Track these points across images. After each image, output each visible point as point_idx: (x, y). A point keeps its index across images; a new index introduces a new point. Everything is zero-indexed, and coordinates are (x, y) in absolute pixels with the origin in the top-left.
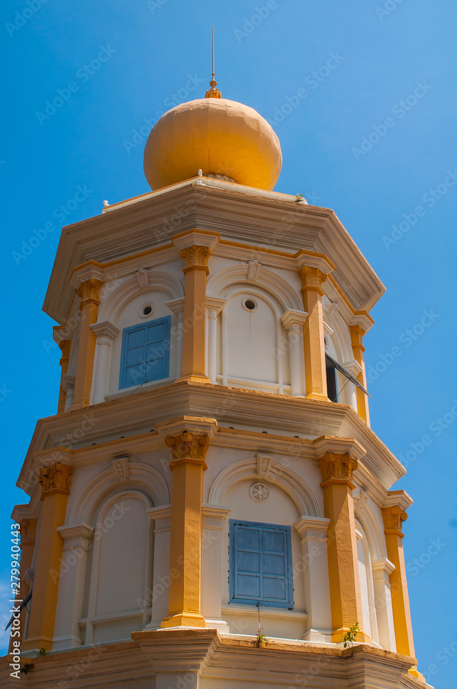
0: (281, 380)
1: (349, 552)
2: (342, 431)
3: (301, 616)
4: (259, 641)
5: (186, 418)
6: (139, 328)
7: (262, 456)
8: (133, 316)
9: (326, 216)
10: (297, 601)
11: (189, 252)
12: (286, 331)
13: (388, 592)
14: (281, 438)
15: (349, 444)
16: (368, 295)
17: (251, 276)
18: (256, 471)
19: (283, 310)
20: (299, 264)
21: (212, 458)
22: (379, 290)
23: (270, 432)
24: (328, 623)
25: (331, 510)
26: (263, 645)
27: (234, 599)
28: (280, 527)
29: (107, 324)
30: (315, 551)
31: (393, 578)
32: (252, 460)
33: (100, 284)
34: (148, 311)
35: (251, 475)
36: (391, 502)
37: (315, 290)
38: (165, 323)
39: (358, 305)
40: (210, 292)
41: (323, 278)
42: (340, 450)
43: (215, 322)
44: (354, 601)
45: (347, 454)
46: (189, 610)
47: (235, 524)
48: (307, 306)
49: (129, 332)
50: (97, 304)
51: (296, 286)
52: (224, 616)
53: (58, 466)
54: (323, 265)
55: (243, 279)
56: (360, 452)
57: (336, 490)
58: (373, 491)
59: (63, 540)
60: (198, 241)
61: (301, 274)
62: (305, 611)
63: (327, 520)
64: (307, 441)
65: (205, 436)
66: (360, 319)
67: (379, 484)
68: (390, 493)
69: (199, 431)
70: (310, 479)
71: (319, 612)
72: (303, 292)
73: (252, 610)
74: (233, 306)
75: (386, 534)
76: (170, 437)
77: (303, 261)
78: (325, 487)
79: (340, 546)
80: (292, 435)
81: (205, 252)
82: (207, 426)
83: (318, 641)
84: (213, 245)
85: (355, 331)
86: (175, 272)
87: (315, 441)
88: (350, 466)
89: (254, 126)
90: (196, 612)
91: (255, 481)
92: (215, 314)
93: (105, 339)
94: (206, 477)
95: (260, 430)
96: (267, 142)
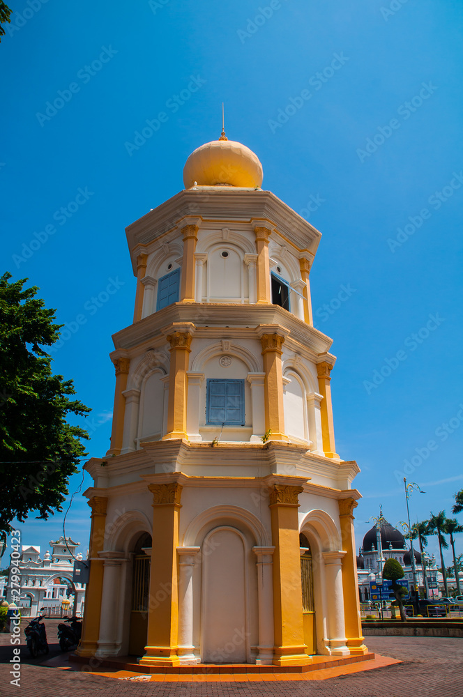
0: (243, 296)
1: (276, 391)
2: (277, 320)
3: (249, 429)
4: (213, 443)
5: (174, 324)
6: (166, 277)
7: (224, 341)
8: (163, 271)
9: (267, 195)
10: (247, 421)
11: (185, 229)
12: (245, 265)
13: (317, 412)
14: (235, 329)
15: (276, 328)
16: (311, 240)
17: (224, 238)
18: (222, 350)
19: (244, 252)
20: (253, 226)
21: (194, 346)
22: (318, 236)
23: (230, 326)
24: (262, 431)
25: (267, 367)
26: (215, 446)
27: (209, 423)
28: (237, 380)
29: (148, 277)
30: (256, 390)
31: (322, 404)
32: (219, 344)
33: (146, 256)
34: (170, 266)
35: (219, 353)
36: (321, 359)
37: (263, 240)
38: (177, 272)
39: (305, 246)
40: (198, 251)
41: (269, 232)
42: (271, 332)
43: (201, 268)
44: (277, 418)
45: (276, 333)
46: (177, 430)
47: (210, 381)
48: (258, 250)
49: (162, 280)
50: (145, 267)
51: (251, 239)
52: (200, 431)
53: (121, 359)
54: (267, 225)
55: (220, 240)
56: (286, 332)
57: (268, 356)
58: (306, 354)
59: (125, 398)
60: (188, 221)
61: (255, 232)
62: (251, 426)
63: (264, 373)
64: (251, 329)
65: (188, 332)
66: (304, 254)
67: (313, 352)
68: (319, 355)
69: (183, 330)
70: (254, 350)
71: (258, 426)
72: (256, 242)
73: (219, 428)
74: (214, 256)
75: (318, 378)
76: (169, 336)
77: (254, 224)
78: (263, 355)
79: (270, 387)
80: (244, 327)
81: (193, 228)
82: (186, 327)
83: (256, 441)
84: (199, 223)
85: (302, 261)
86: (179, 242)
87: (256, 329)
88: (279, 341)
89: (238, 153)
90: (182, 430)
91: (222, 356)
92: (201, 263)
93: (149, 286)
94: (188, 358)
95: (224, 326)
96: (247, 161)
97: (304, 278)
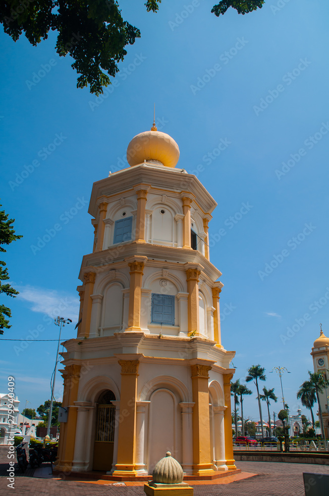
0: (174, 241)
1: (195, 305)
2: (195, 261)
3: (178, 327)
4: (160, 336)
5: (135, 256)
6: (121, 221)
7: (164, 270)
8: (119, 216)
9: (193, 177)
10: (176, 322)
11: (139, 192)
12: (176, 221)
13: (212, 318)
14: (172, 263)
15: (197, 265)
16: (211, 207)
17: (163, 201)
18: (162, 275)
19: (175, 213)
20: (182, 196)
21: (145, 271)
22: (215, 205)
23: (168, 261)
24: (187, 330)
25: (190, 290)
26: (161, 338)
27: (153, 322)
28: (171, 296)
29: (109, 219)
30: (183, 304)
31: (215, 314)
32: (161, 271)
33: (107, 204)
34: (124, 214)
35: (161, 277)
36: (215, 285)
37: (188, 206)
38: (130, 219)
39: (207, 210)
40: (146, 208)
41: (191, 201)
42: (194, 268)
43: (149, 219)
44: (196, 322)
45: (196, 269)
46: (135, 326)
47: (153, 295)
48: (184, 212)
49: (117, 222)
50: (106, 211)
51: (180, 205)
52: (148, 327)
53: (90, 273)
54: (191, 196)
55: (160, 202)
56: (202, 268)
57: (191, 282)
58: (208, 282)
59: (92, 300)
60: (143, 188)
61: (183, 200)
62: (179, 326)
63: (188, 293)
64: (181, 264)
65: (143, 263)
66: (207, 216)
67: (212, 281)
68: (215, 283)
69: (141, 261)
70: (182, 278)
71: (184, 325)
72: (183, 207)
73: (159, 326)
74: (156, 212)
75: (213, 297)
76: (130, 263)
77: (183, 195)
78: (188, 281)
79: (192, 303)
80: (176, 262)
81: (145, 192)
82: (144, 259)
83: (183, 336)
84: (148, 189)
85: (205, 221)
86: (134, 199)
87: (184, 264)
88: (198, 273)
89: (168, 142)
90: (138, 326)
91: (162, 279)
92: (149, 216)
93: (108, 225)
94: (143, 278)
95: (164, 260)
96: (173, 147)
97: (206, 231)
